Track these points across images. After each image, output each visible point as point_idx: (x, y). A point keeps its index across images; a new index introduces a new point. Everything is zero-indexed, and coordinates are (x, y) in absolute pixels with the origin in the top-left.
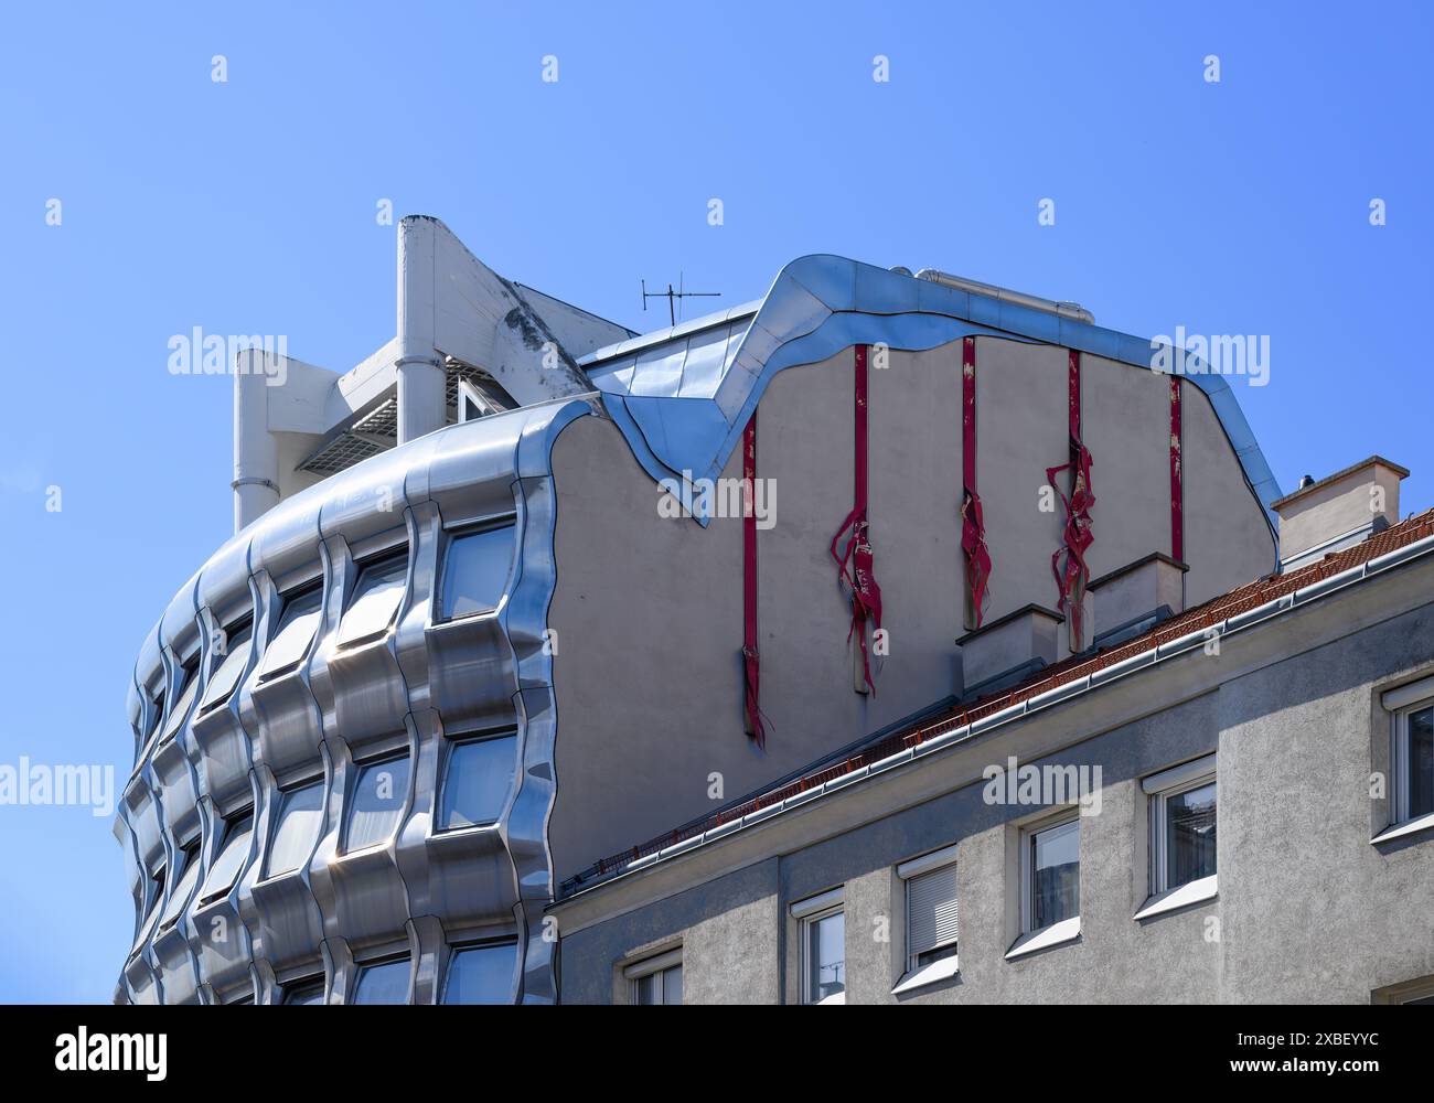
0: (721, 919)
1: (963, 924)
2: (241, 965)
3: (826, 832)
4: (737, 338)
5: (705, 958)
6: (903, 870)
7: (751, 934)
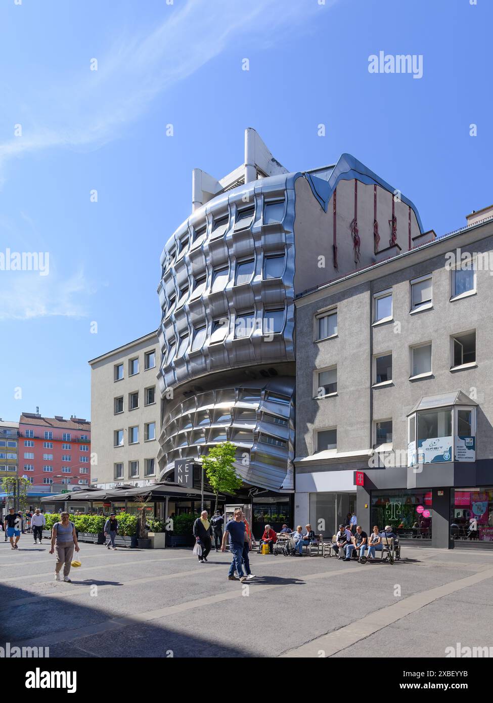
0: (350, 299)
1: (434, 294)
2: (203, 317)
3: (387, 273)
4: (331, 171)
5: (345, 310)
6: (412, 282)
7: (361, 302)
